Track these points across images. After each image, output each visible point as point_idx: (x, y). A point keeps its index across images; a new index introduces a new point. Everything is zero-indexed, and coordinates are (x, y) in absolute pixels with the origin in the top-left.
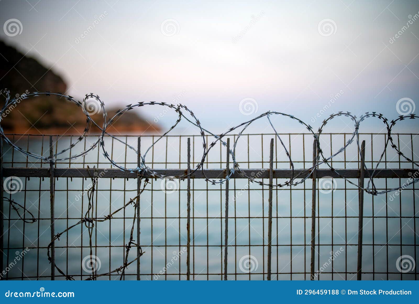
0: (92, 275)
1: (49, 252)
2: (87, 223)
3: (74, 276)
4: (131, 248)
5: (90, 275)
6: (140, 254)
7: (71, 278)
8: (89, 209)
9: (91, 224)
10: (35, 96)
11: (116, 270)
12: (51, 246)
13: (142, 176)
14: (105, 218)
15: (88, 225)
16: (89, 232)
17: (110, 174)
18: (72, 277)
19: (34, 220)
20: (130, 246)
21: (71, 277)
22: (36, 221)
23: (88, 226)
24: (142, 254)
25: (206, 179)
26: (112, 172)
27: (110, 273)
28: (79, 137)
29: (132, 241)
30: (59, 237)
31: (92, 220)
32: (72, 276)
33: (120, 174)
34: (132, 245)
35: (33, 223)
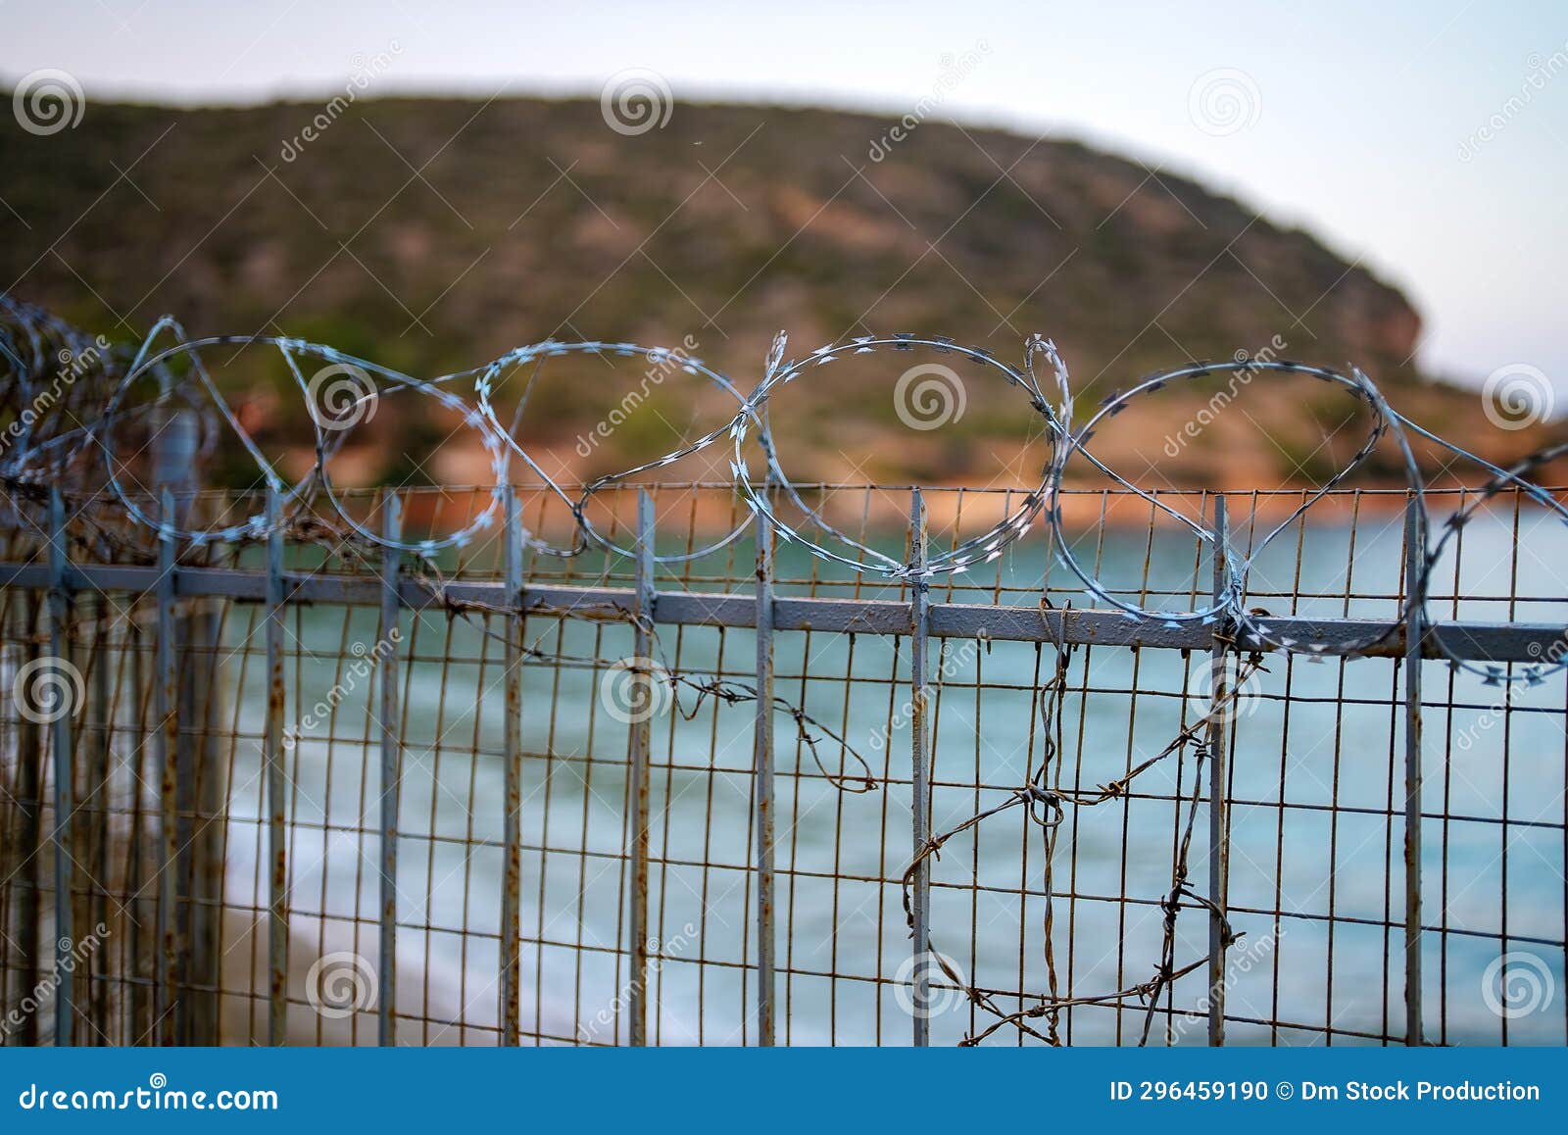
0: (1047, 998)
1: (906, 897)
2: (1039, 806)
3: (997, 992)
4: (1179, 910)
5: (1043, 998)
6: (1222, 937)
7: (984, 999)
8: (1048, 759)
9: (1052, 810)
10: (861, 350)
11: (1134, 989)
12: (912, 879)
13: (1231, 643)
14: (1103, 795)
15: (1041, 816)
16: (1046, 840)
17: (1119, 632)
18: (988, 996)
19: (869, 783)
20: (1179, 902)
21: (985, 994)
22: (877, 787)
23: (1041, 818)
24: (1233, 941)
25: (1449, 661)
26: (1126, 625)
27: (1120, 998)
28: (1025, 496)
29: (1183, 887)
30: (939, 848)
31: (1057, 798)
32: (992, 993)
33: (1156, 632)
34: (1182, 899)
35: (865, 791)
